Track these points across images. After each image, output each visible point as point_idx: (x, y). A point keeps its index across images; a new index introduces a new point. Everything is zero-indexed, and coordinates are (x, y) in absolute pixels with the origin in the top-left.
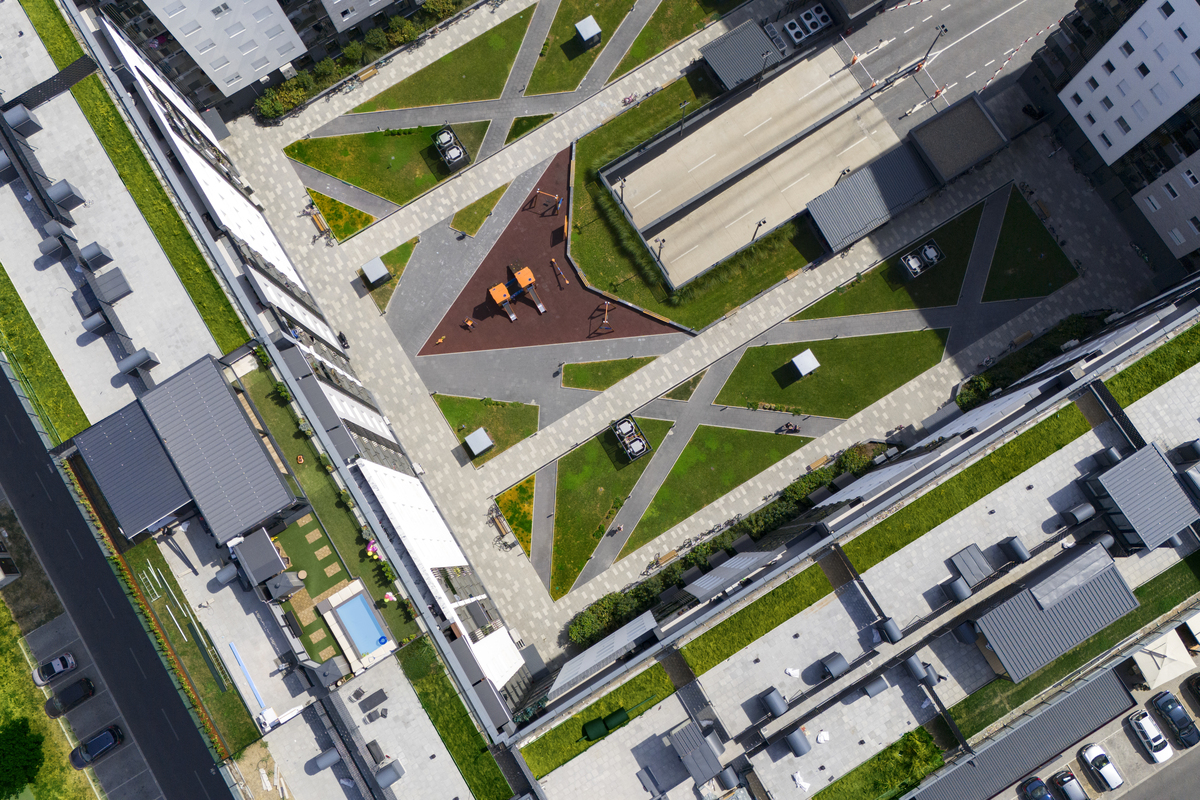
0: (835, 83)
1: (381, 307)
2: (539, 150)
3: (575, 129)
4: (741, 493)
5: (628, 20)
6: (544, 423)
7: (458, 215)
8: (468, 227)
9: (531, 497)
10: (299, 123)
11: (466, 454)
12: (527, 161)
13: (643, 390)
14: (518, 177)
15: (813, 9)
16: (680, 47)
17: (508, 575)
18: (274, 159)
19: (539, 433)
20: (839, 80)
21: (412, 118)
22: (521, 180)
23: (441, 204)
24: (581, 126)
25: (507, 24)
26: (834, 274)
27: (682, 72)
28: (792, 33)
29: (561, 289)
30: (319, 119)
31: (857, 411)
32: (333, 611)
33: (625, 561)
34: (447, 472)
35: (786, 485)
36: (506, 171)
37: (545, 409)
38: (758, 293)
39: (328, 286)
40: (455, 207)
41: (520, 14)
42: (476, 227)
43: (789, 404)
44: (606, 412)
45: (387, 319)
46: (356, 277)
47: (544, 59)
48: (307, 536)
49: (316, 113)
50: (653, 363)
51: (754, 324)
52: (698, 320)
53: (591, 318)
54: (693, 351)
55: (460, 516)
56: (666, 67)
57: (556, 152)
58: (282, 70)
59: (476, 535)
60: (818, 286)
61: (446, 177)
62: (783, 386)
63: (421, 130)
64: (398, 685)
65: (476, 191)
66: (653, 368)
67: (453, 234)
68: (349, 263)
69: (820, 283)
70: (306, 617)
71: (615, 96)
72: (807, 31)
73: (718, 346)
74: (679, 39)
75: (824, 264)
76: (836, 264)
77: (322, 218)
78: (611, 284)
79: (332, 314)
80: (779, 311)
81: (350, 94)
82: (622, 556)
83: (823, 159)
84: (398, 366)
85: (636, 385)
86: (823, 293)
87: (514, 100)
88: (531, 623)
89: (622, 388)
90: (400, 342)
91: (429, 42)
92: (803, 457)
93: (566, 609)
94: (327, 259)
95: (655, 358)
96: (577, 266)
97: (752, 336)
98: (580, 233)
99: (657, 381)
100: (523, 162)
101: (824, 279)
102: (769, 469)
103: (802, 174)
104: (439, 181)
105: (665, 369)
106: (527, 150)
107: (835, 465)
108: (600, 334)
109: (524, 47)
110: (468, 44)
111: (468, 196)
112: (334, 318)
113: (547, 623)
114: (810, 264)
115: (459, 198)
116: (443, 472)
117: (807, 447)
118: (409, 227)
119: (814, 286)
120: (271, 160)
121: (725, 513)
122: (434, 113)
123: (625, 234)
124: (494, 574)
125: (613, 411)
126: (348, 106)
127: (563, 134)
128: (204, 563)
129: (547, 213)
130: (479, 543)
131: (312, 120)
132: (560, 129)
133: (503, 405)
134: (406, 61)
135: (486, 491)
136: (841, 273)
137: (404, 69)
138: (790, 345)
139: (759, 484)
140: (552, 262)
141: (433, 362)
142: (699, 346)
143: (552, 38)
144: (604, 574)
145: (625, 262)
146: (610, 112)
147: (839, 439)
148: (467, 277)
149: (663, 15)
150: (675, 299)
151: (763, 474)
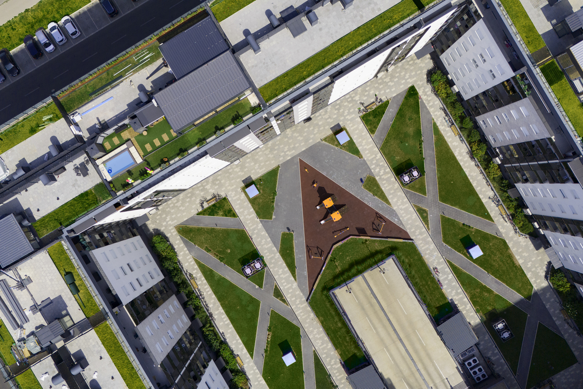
0: (443, 381)
1: (325, 139)
2: (409, 222)
3: (421, 242)
4: (226, 321)
5: (482, 272)
6: (263, 223)
7: (374, 180)
8: (367, 184)
9: (226, 216)
10: (428, 93)
11: (248, 183)
12: (403, 215)
13: (279, 273)
14: (395, 211)
15: (485, 373)
16: (466, 299)
17: (188, 204)
18: (408, 81)
19: (258, 220)
20: (444, 383)
21: (429, 155)
22: (393, 213)
23: (380, 170)
24: (422, 245)
25: (482, 206)
26: (337, 374)
27: (451, 300)
28: (471, 361)
29: (333, 232)
30: (430, 104)
31: (266, 381)
32: (127, 149)
33: (193, 262)
34: (239, 173)
35: (230, 344)
36: (398, 204)
37: (270, 223)
38: (328, 334)
39: (337, 111)
40: (379, 177)
41: (488, 213)
42: (367, 189)
43: (270, 347)
44: (268, 254)
45: (319, 142)
46: (342, 126)
47: (461, 226)
48: (165, 134)
49: (434, 103)
50: (293, 279)
51: (312, 332)
52: (315, 303)
53: (318, 248)
54: (299, 300)
55: (217, 180)
56: (455, 291)
57: (408, 231)
58: (455, 87)
59: (208, 188)
60: (332, 365)
61: (395, 173)
62: (279, 345)
63: (422, 160)
64: (92, 181)
65: (387, 189)
66: (290, 279)
67: (364, 176)
68: (349, 122)
69: (333, 367)
70: (125, 135)
71: (439, 263)
72: (471, 369)
73: (301, 312)
74: (471, 299)
75: (343, 369)
76: (343, 375)
77: (374, 107)
78: (335, 259)
79: (322, 114)
80: (319, 345)
81: (444, 121)
82: (196, 261)
83: (401, 371)
84: (294, 148)
85: (282, 270)
86: (328, 367)
87: (438, 209)
88: (164, 216)
89: (280, 263)
90: (307, 149)
91: (473, 163)
92: (243, 353)
93: (171, 233)
94: (351, 111)
95: (295, 280)
96: (345, 241)
97: (306, 330)
98: (363, 243)
99: (284, 281)
100: (403, 213)
101: (335, 369)
102: (238, 336)
103: (394, 360)
104: (394, 169)
105: (290, 285)
106: (409, 216)
107: (238, 369)
108: (309, 252)
109: (468, 215)
110: (471, 185)
111: (385, 184)
112: (320, 115)
113: (164, 224)
114: (343, 363)
115: (384, 180)
116: (239, 171)
117: (248, 355)
118: (368, 153)
119: (332, 364)
120: (408, 79)
121: (216, 313)
122: (432, 166)
123: (360, 268)
124: (188, 197)
125: (269, 258)
126: (437, 119)
127: (418, 235)
128: (152, 82)
129: (374, 226)
130: (204, 190)
131: (430, 100)
132: (421, 234)
133: (273, 202)
134: (462, 151)
135: (229, 193)
136: (338, 378)
137: (457, 150)
138: (301, 349)
139: (230, 330)
140: (347, 228)
141: (296, 166)
142: (301, 303)
143: (473, 230)
144: (188, 252)
145: (347, 266)
146: (430, 261)
147: (252, 372)
148: (340, 184)
149: (485, 291)
150: (325, 292)
151: (235, 333)
